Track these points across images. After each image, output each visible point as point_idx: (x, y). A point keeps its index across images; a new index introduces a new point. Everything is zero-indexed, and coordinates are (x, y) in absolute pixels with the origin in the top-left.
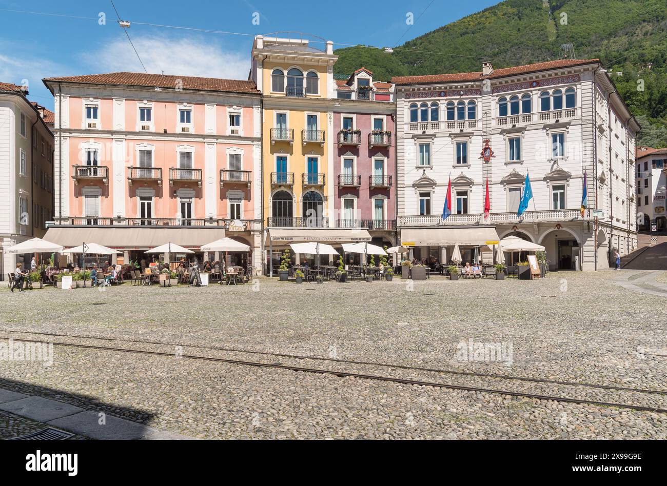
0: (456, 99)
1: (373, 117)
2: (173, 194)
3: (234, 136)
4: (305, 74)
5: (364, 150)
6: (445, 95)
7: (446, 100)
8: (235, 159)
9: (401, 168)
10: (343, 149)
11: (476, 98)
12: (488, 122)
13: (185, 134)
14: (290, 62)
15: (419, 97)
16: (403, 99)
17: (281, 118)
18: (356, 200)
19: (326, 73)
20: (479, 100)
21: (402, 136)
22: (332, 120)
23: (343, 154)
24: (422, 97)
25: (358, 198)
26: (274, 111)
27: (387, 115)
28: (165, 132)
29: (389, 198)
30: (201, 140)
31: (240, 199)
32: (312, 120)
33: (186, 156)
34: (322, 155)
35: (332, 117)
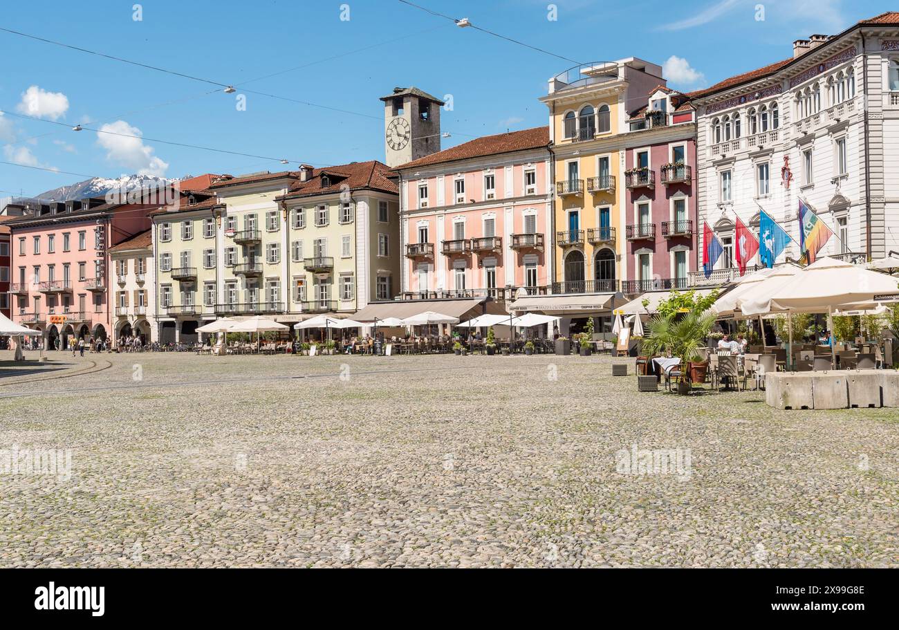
0: (756, 104)
1: (671, 146)
2: (481, 265)
3: (531, 196)
4: (596, 110)
5: (661, 190)
6: (745, 102)
7: (746, 107)
8: (530, 220)
9: (703, 208)
10: (636, 193)
11: (777, 98)
12: (787, 131)
13: (490, 201)
14: (581, 100)
15: (720, 109)
16: (704, 116)
17: (573, 167)
18: (651, 255)
19: (617, 103)
20: (780, 100)
21: (703, 164)
22: (624, 159)
23: (636, 200)
24: (723, 108)
25: (654, 252)
26: (566, 160)
27: (689, 140)
28: (474, 202)
29: (691, 249)
30: (501, 205)
31: (534, 264)
32: (604, 163)
33: (490, 223)
34: (614, 203)
35: (624, 155)
